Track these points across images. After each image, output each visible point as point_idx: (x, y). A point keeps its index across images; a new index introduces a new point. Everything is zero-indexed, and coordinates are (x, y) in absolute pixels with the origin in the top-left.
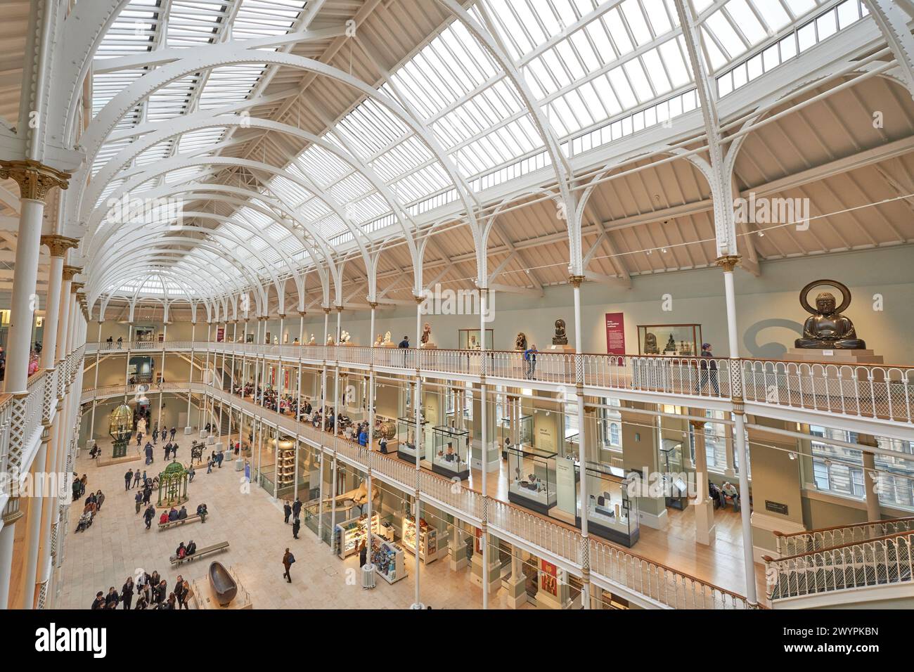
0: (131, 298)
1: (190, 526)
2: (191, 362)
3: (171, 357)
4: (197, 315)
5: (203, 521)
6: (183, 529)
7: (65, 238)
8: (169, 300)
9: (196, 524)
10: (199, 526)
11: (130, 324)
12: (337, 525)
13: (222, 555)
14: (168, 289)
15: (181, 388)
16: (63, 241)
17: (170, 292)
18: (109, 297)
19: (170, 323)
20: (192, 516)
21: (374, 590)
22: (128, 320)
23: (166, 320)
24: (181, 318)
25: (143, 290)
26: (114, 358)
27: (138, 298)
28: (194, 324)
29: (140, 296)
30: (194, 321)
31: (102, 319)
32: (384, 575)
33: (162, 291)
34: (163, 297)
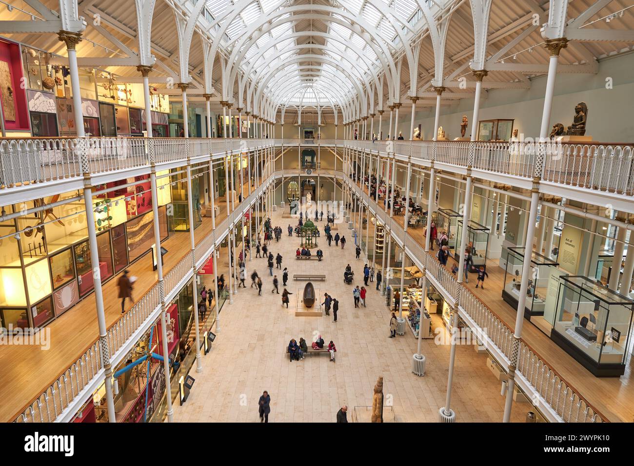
0: (298, 106)
1: (312, 261)
2: (335, 154)
3: (324, 151)
4: (338, 119)
5: (320, 260)
6: (308, 262)
7: (146, 66)
8: (321, 107)
9: (315, 261)
10: (316, 263)
11: (299, 126)
12: (390, 285)
13: (321, 282)
14: (320, 98)
15: (331, 174)
16: (144, 68)
17: (321, 100)
18: (285, 107)
19: (323, 125)
20: (313, 256)
21: (402, 336)
22: (298, 123)
23: (319, 123)
24: (329, 121)
25: (304, 100)
26: (291, 150)
27: (302, 107)
28: (336, 126)
29: (303, 104)
30: (336, 123)
31: (283, 123)
32: (413, 330)
33: (315, 100)
34: (316, 105)
